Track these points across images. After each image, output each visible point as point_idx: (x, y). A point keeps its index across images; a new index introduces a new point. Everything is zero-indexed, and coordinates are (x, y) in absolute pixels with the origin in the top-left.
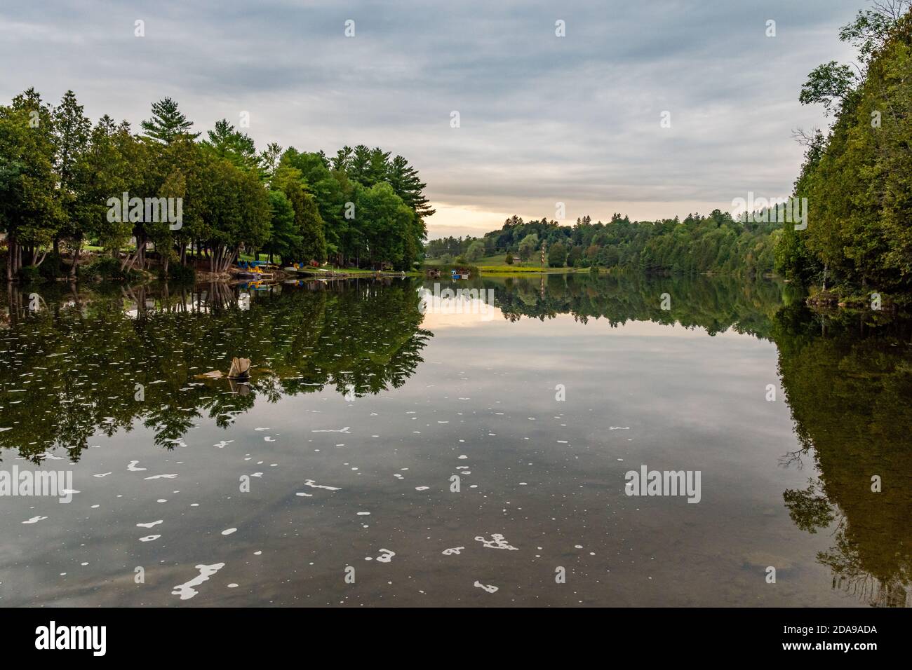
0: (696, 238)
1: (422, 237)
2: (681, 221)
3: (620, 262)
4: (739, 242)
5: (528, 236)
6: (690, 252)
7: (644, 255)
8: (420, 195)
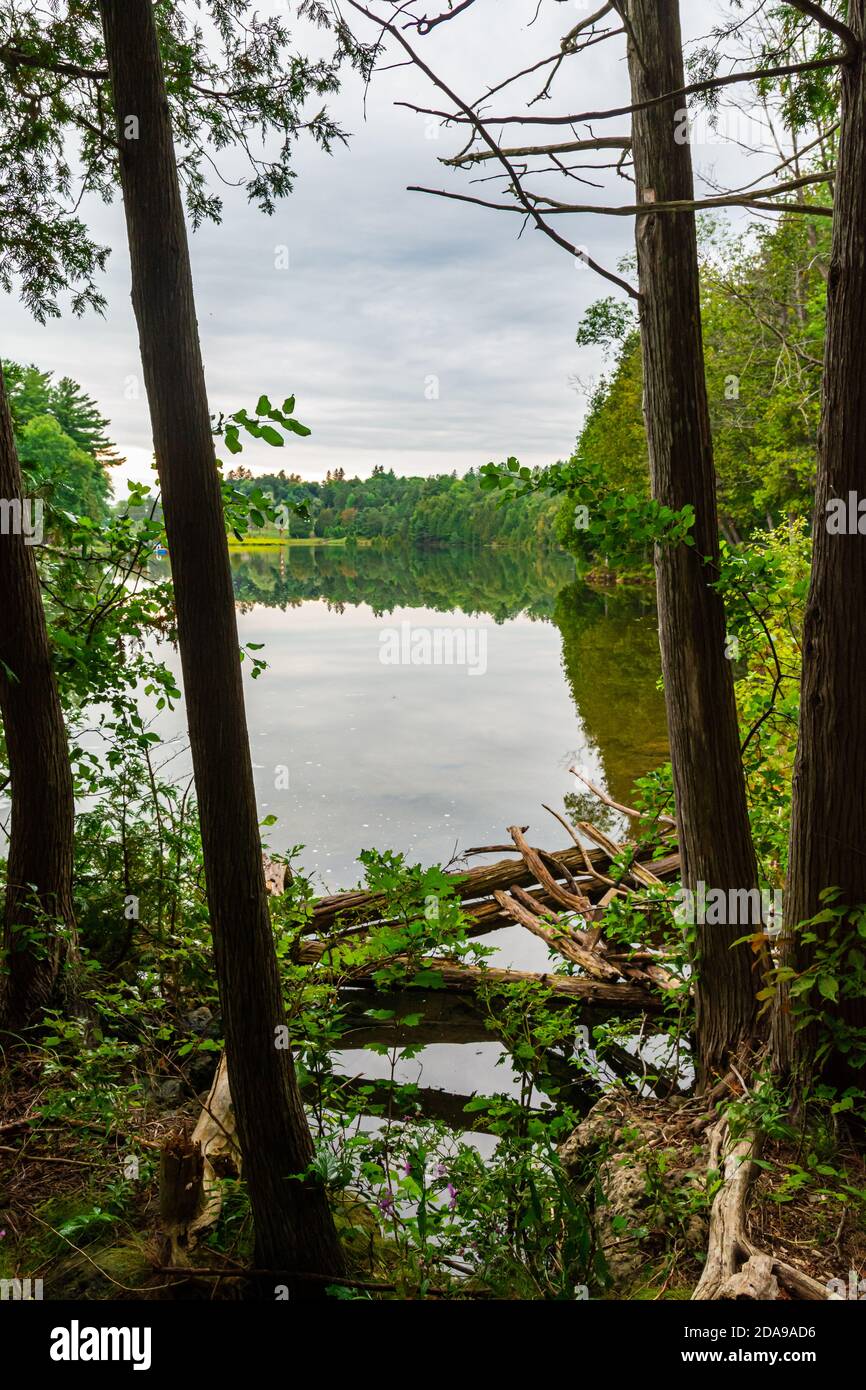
0: (478, 500)
1: (107, 495)
2: (460, 477)
3: (383, 530)
4: (529, 506)
6: (471, 518)
7: (415, 521)
8: (101, 437)
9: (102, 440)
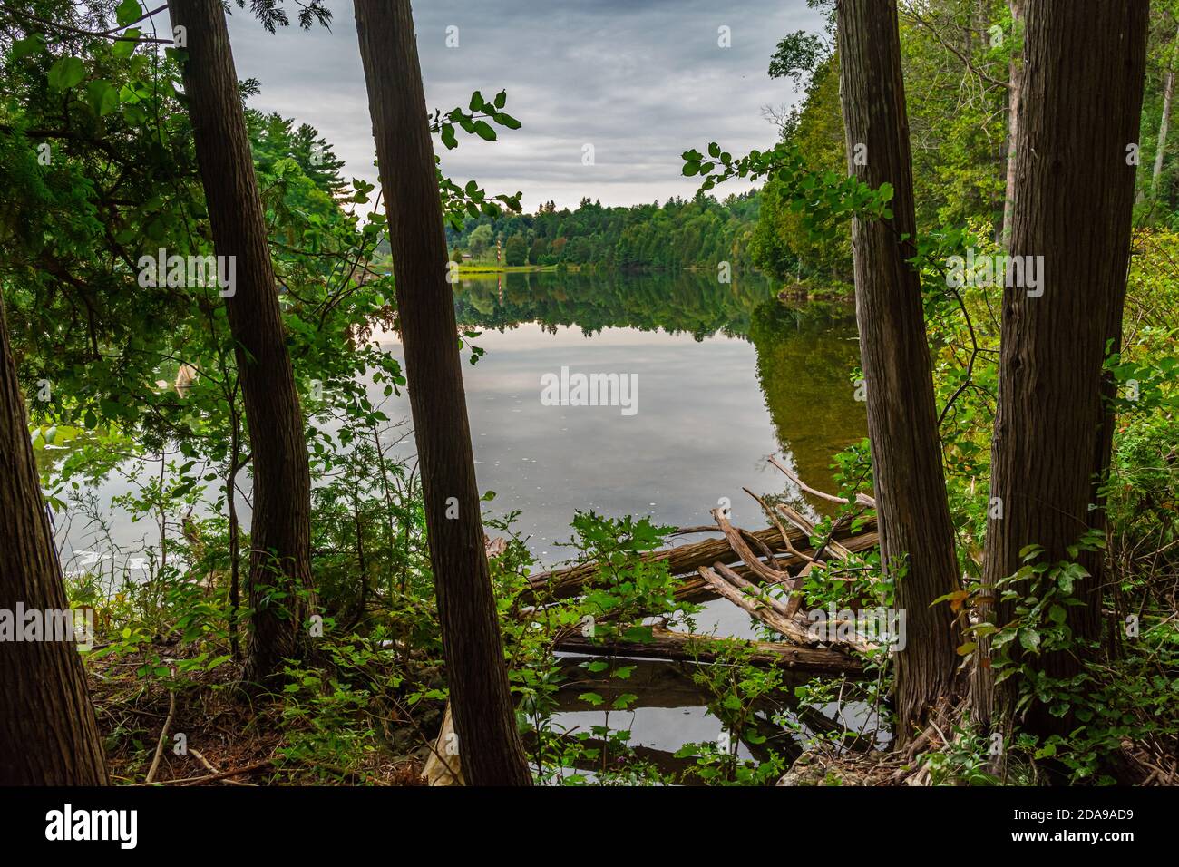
0: (678, 227)
2: (661, 206)
3: (591, 258)
4: (725, 232)
5: (479, 227)
6: (672, 243)
7: (620, 249)
8: (337, 177)
9: (338, 180)
